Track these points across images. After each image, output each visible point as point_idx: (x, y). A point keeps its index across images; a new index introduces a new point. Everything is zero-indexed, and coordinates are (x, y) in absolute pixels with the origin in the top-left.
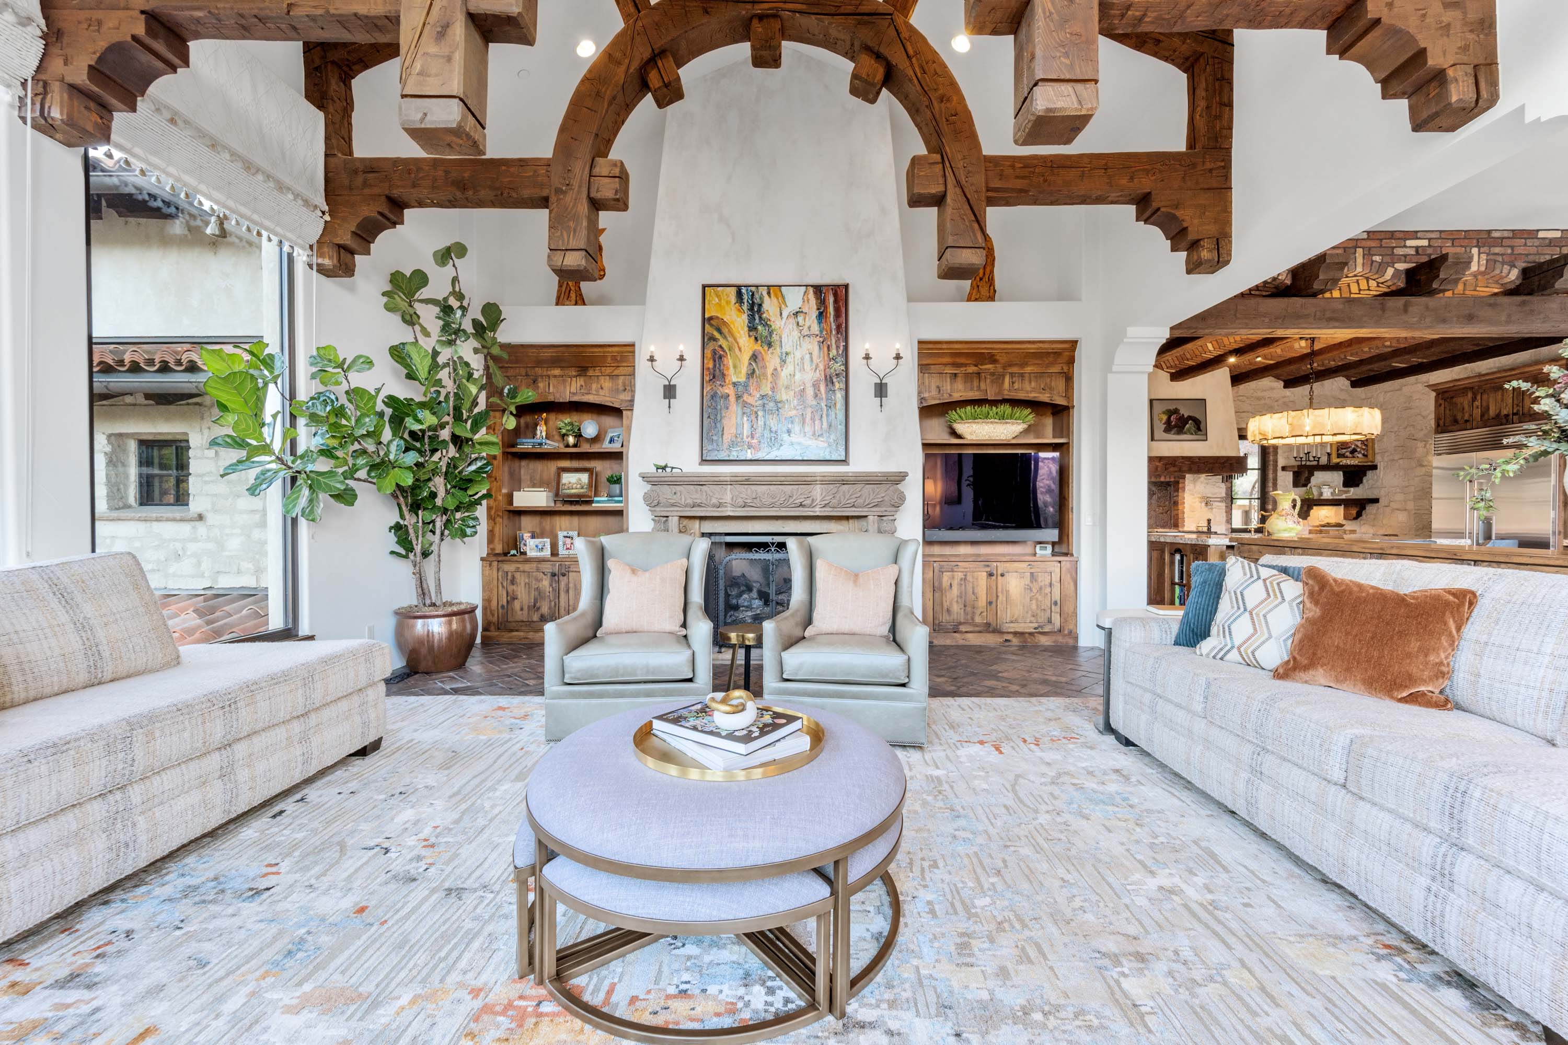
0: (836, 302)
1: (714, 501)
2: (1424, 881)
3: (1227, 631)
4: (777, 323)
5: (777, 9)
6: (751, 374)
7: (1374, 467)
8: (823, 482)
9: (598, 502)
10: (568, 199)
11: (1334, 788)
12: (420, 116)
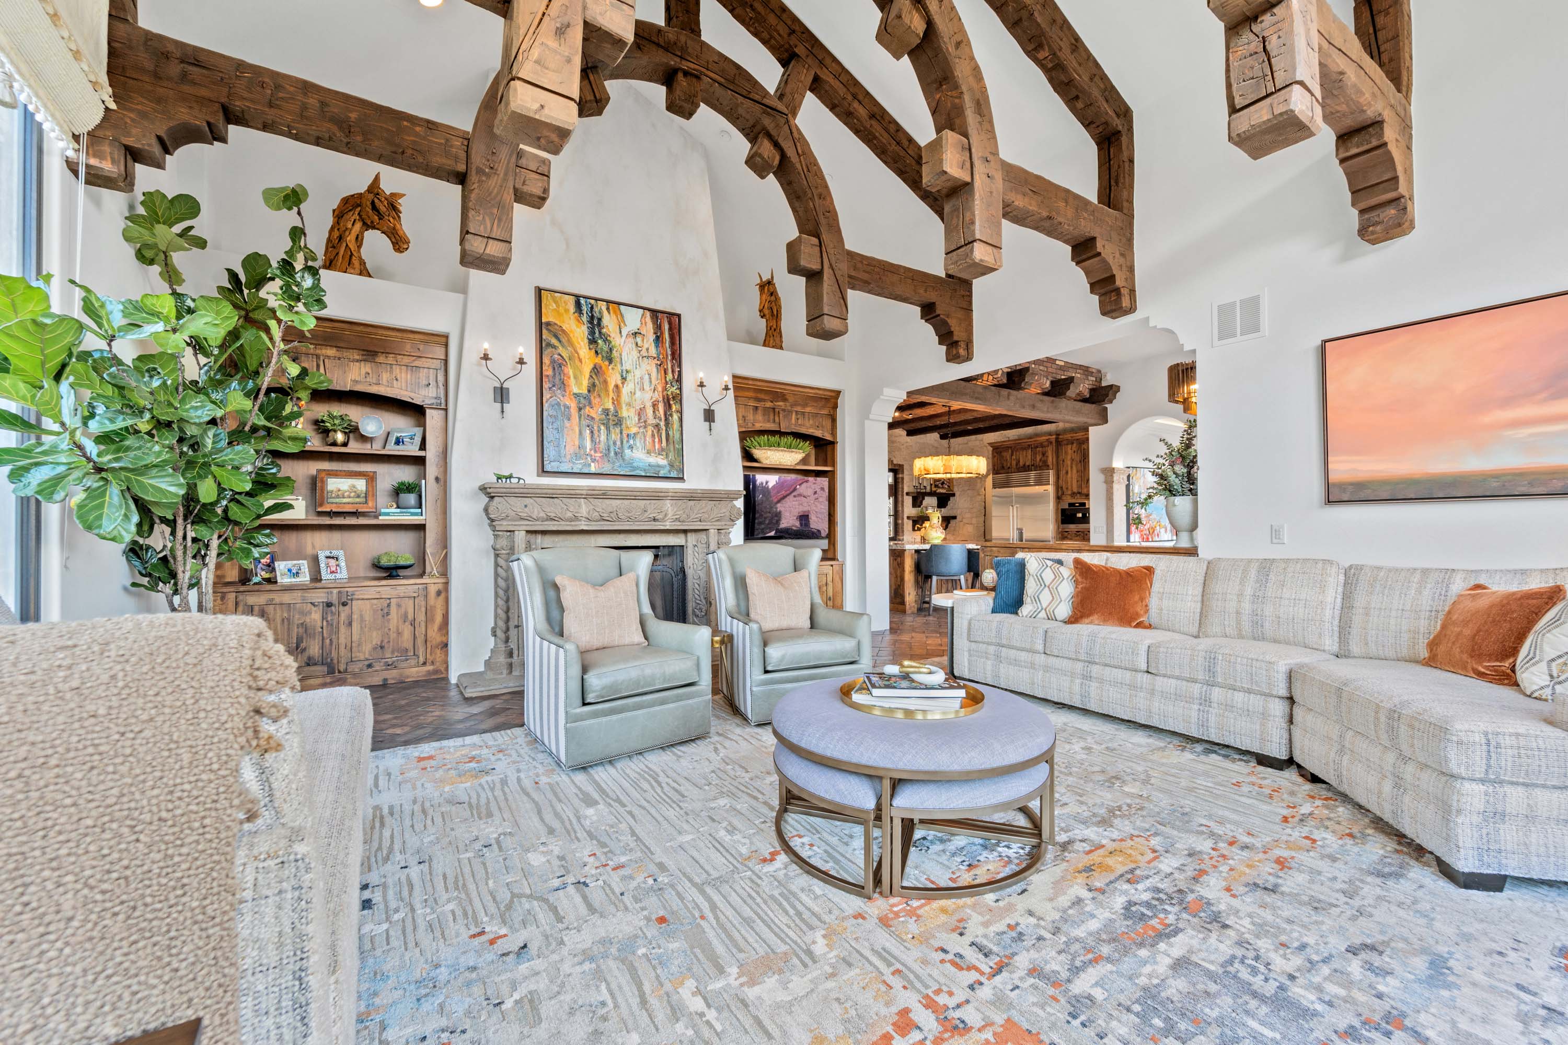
0: (670, 329)
1: (569, 515)
2: (1196, 707)
3: (1037, 599)
4: (617, 341)
5: (701, 72)
6: (592, 388)
7: (954, 495)
8: (674, 498)
9: (388, 514)
10: (493, 182)
11: (1140, 674)
12: (536, 106)
